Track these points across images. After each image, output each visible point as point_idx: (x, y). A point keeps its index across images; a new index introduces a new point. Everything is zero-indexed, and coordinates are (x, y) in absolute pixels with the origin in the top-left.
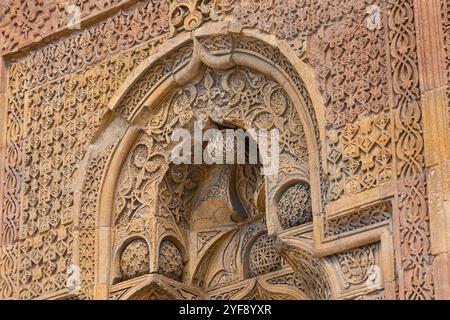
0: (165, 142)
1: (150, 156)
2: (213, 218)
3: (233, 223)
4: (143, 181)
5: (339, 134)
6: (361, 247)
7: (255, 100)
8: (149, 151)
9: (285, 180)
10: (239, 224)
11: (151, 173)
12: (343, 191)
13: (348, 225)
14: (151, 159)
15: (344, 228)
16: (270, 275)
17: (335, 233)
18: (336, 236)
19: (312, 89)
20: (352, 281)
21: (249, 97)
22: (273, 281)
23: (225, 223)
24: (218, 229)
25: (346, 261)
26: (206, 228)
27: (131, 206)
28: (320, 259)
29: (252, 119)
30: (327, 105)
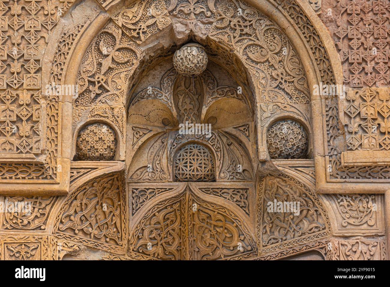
0: (139, 38)
1: (118, 46)
2: (147, 116)
3: (162, 125)
4: (110, 68)
5: (357, 92)
6: (361, 195)
7: (246, 30)
8: (118, 42)
9: (279, 114)
10: (167, 128)
11: (118, 63)
12: (361, 145)
13: (356, 174)
14: (119, 50)
15: (352, 175)
16: (203, 185)
17: (342, 177)
18: (343, 180)
19: (329, 44)
20: (351, 221)
21: (240, 26)
22: (206, 191)
23: (156, 124)
24: (150, 128)
25: (345, 203)
26: (140, 123)
27: (96, 90)
28: (318, 194)
29: (244, 47)
30: (343, 63)
